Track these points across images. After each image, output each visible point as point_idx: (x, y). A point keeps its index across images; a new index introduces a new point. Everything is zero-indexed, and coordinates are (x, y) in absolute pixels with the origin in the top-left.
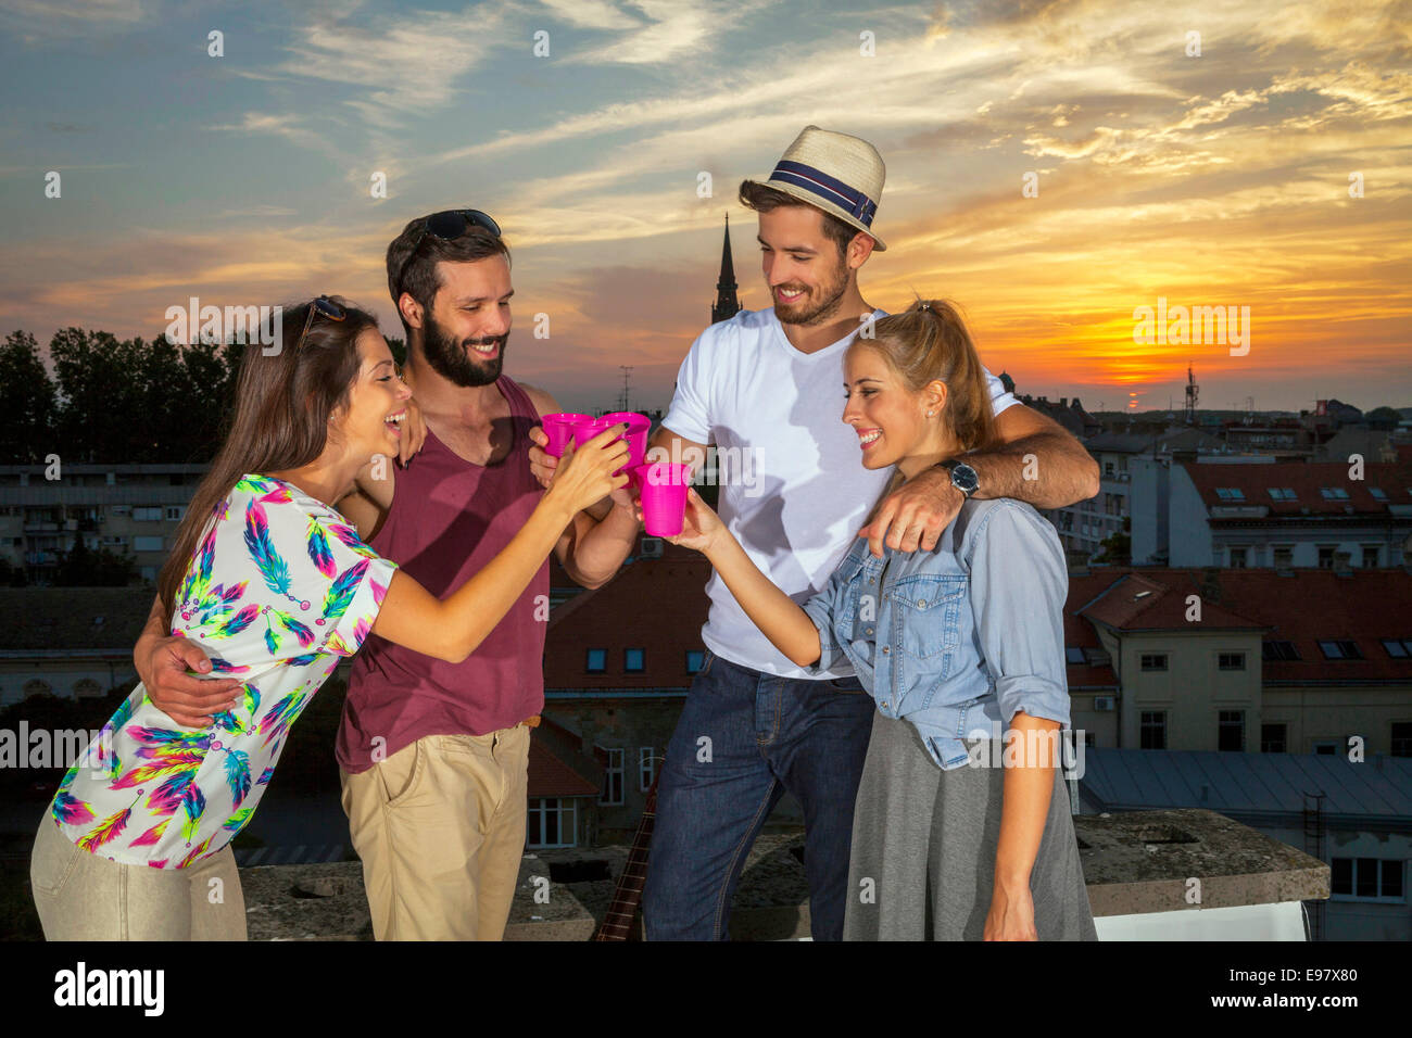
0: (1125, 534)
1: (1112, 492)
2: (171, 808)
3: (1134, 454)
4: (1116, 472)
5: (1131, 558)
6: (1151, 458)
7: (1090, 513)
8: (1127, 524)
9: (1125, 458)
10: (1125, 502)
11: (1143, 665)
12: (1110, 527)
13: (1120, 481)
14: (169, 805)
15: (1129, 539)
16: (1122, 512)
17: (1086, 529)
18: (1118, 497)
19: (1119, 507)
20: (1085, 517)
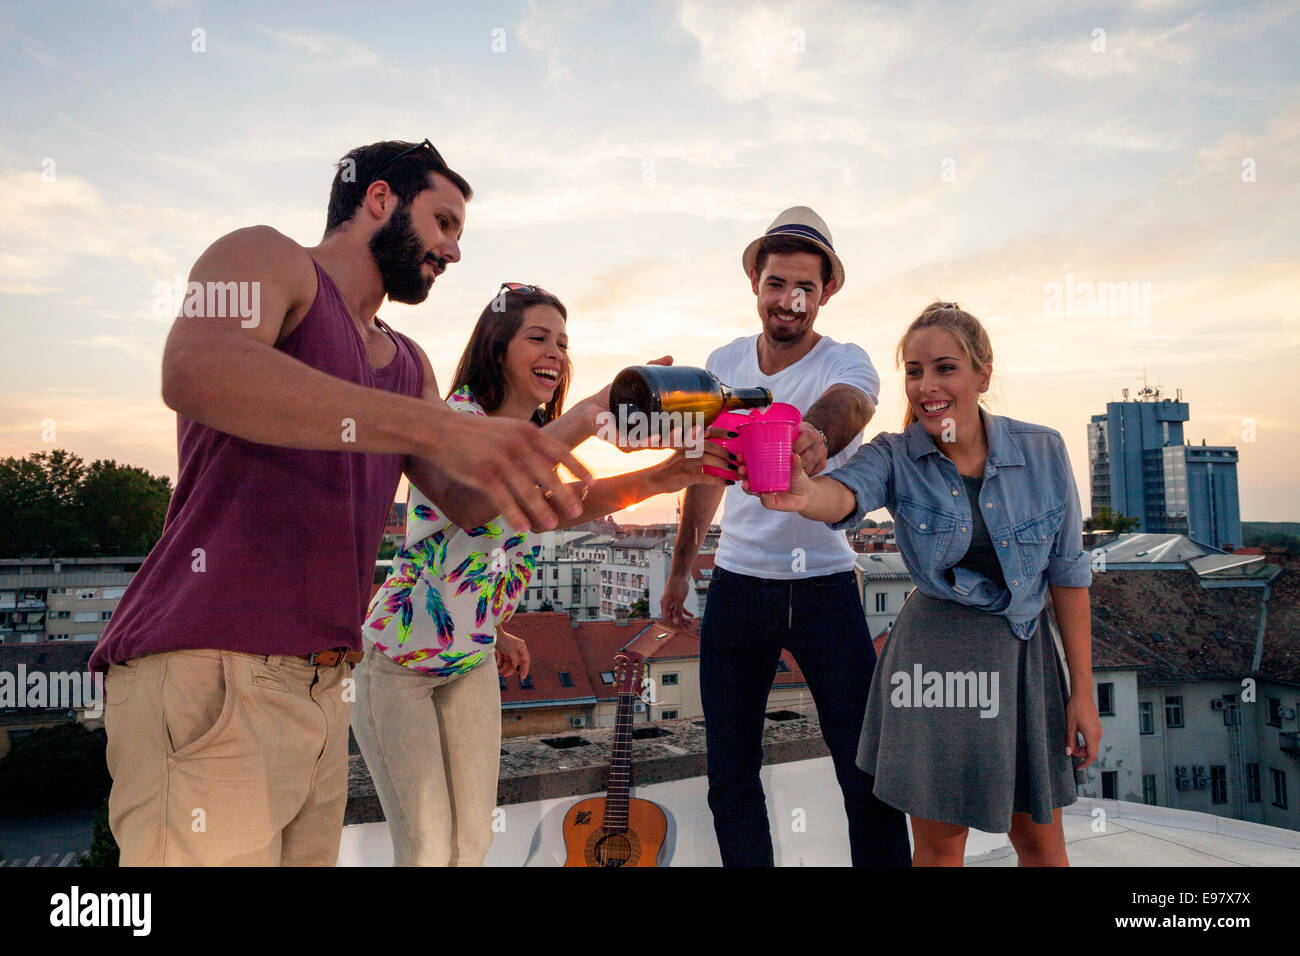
0: (645, 599)
1: (636, 574)
2: (394, 610)
3: (648, 549)
4: (637, 560)
5: (649, 614)
6: (661, 551)
7: (621, 587)
8: (647, 593)
9: (643, 552)
10: (644, 580)
11: (664, 681)
12: (634, 596)
13: (640, 566)
14: (394, 607)
15: (648, 603)
16: (642, 586)
17: (620, 597)
18: (639, 577)
19: (640, 583)
20: (619, 590)
